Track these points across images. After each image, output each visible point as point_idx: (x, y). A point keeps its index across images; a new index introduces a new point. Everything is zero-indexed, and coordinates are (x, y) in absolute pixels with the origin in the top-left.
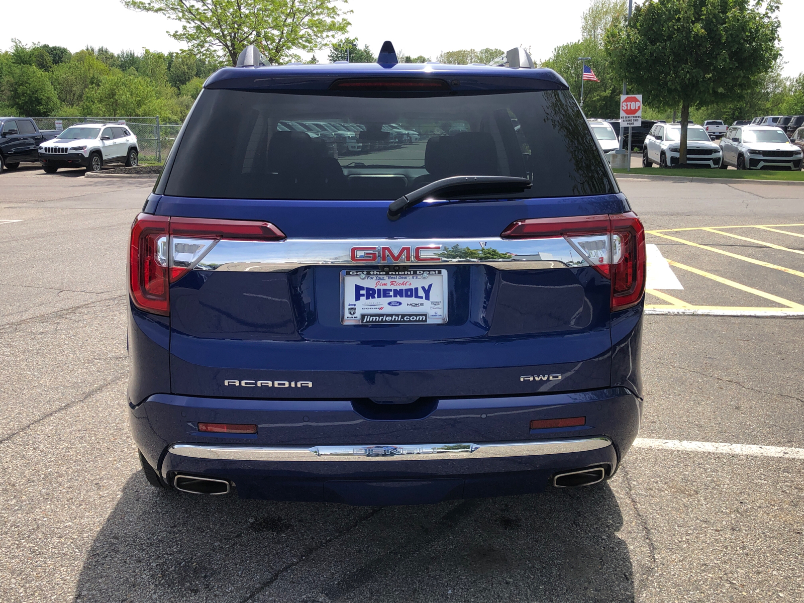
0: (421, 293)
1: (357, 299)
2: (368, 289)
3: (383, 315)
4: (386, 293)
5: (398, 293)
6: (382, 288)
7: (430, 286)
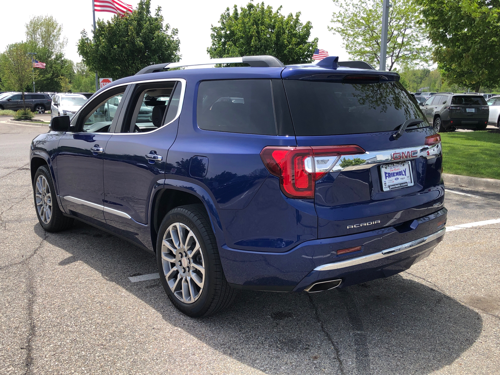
0: (404, 173)
1: (386, 179)
2: (389, 173)
3: (395, 185)
4: (393, 175)
5: (397, 174)
6: (392, 172)
7: (405, 169)
